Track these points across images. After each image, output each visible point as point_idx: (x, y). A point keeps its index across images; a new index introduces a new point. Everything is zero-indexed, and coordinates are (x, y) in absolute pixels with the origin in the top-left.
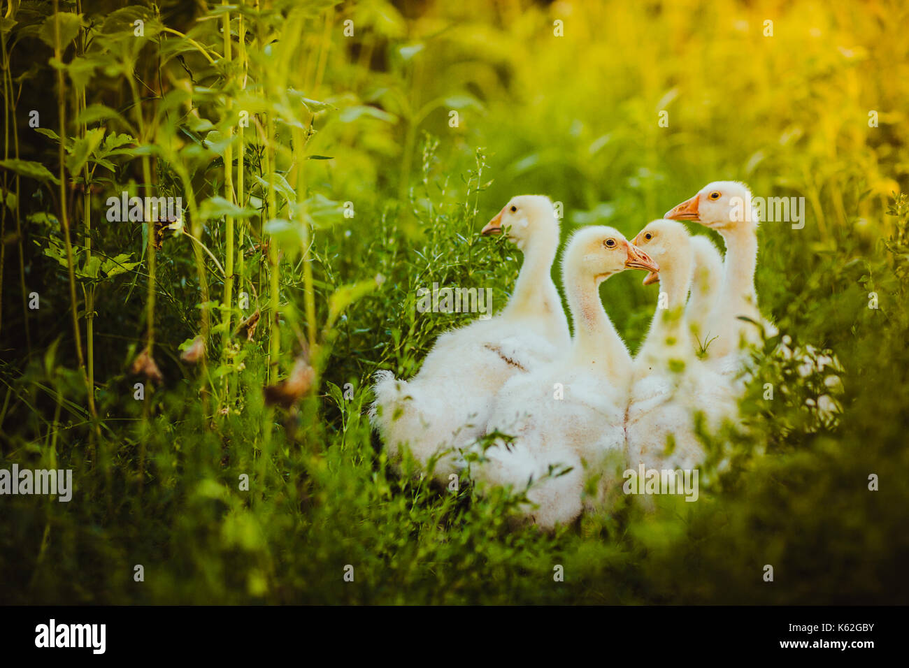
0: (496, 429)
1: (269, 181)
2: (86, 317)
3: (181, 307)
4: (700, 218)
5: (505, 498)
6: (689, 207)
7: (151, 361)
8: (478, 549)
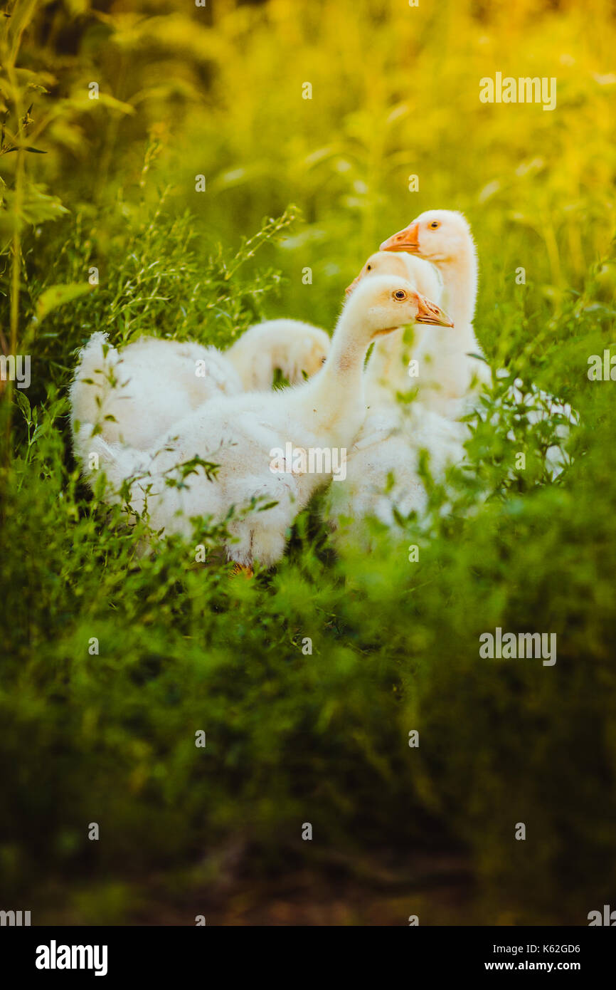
0: (197, 456)
4: (420, 249)
5: (203, 529)
6: (407, 238)
8: (172, 580)
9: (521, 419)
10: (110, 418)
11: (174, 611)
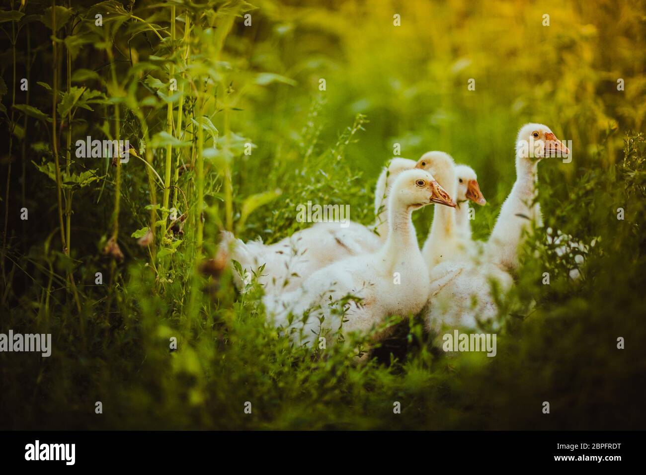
0: (349, 293)
1: (200, 123)
2: (66, 215)
3: (134, 206)
5: (356, 339)
7: (116, 245)
8: (339, 373)
9: (552, 253)
10: (295, 274)
11: (342, 392)
